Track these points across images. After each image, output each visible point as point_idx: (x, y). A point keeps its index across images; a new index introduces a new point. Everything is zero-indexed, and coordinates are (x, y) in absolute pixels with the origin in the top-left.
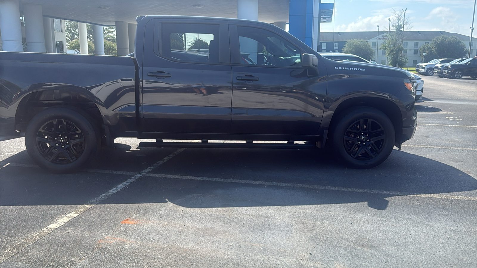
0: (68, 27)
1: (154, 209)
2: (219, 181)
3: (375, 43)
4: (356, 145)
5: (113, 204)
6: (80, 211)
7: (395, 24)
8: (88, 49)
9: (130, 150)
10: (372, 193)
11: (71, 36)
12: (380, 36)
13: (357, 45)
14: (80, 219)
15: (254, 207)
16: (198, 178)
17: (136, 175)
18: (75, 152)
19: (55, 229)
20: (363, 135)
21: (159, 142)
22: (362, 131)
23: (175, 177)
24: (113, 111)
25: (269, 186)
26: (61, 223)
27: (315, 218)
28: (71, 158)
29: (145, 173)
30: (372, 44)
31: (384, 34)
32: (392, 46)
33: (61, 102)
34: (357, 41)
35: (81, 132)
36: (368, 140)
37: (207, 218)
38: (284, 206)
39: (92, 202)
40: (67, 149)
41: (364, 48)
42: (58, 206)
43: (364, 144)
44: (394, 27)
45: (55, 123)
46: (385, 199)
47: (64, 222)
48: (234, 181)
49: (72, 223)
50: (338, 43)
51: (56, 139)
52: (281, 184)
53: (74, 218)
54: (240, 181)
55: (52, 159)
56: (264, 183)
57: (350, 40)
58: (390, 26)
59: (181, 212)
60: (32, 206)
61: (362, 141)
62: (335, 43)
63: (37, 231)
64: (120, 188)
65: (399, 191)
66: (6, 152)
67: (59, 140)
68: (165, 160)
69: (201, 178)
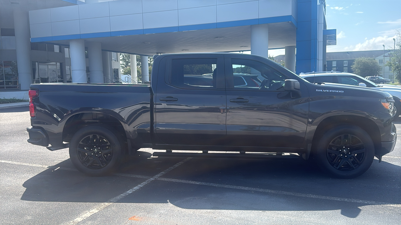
0: (124, 57)
1: (157, 208)
2: (215, 186)
3: (382, 60)
4: (338, 157)
5: (127, 203)
6: (101, 208)
7: (399, 43)
8: (137, 74)
9: (151, 157)
10: (348, 202)
11: (126, 64)
12: (386, 54)
13: (365, 63)
14: (99, 215)
15: (238, 211)
16: (198, 183)
17: (150, 178)
18: (105, 160)
19: (79, 222)
20: (344, 149)
21: (169, 152)
22: (343, 145)
23: (180, 182)
24: (134, 127)
25: (256, 192)
26: (84, 217)
27: (290, 223)
28: (102, 164)
29: (157, 177)
30: (379, 61)
31: (390, 53)
32: (397, 63)
33: (97, 121)
34: (364, 59)
35: (110, 144)
36: (350, 153)
37: (196, 219)
38: (265, 211)
39: (111, 201)
40: (100, 157)
41: (371, 65)
42: (86, 203)
43: (346, 156)
44: (399, 46)
45: (91, 137)
46: (358, 207)
47: (87, 216)
48: (226, 186)
49: (93, 218)
50: (347, 61)
51: (92, 149)
52: (267, 191)
53: (95, 213)
54: (232, 187)
55: (88, 165)
56: (253, 189)
57: (358, 59)
58: (395, 46)
59: (177, 212)
60: (67, 202)
61: (344, 154)
62: (344, 61)
63: (66, 223)
64: (135, 190)
65: (374, 201)
66: (59, 158)
67: (94, 150)
68: (175, 166)
69: (200, 182)
